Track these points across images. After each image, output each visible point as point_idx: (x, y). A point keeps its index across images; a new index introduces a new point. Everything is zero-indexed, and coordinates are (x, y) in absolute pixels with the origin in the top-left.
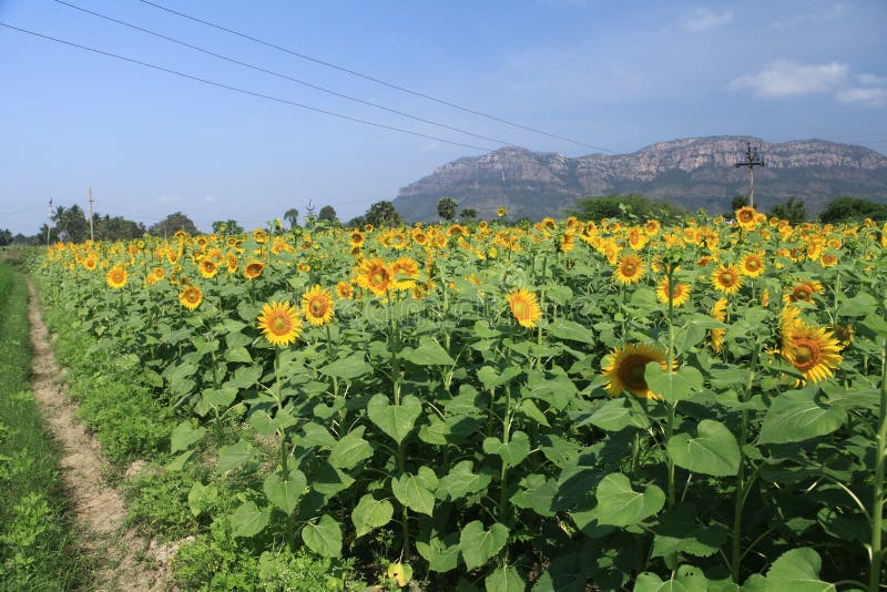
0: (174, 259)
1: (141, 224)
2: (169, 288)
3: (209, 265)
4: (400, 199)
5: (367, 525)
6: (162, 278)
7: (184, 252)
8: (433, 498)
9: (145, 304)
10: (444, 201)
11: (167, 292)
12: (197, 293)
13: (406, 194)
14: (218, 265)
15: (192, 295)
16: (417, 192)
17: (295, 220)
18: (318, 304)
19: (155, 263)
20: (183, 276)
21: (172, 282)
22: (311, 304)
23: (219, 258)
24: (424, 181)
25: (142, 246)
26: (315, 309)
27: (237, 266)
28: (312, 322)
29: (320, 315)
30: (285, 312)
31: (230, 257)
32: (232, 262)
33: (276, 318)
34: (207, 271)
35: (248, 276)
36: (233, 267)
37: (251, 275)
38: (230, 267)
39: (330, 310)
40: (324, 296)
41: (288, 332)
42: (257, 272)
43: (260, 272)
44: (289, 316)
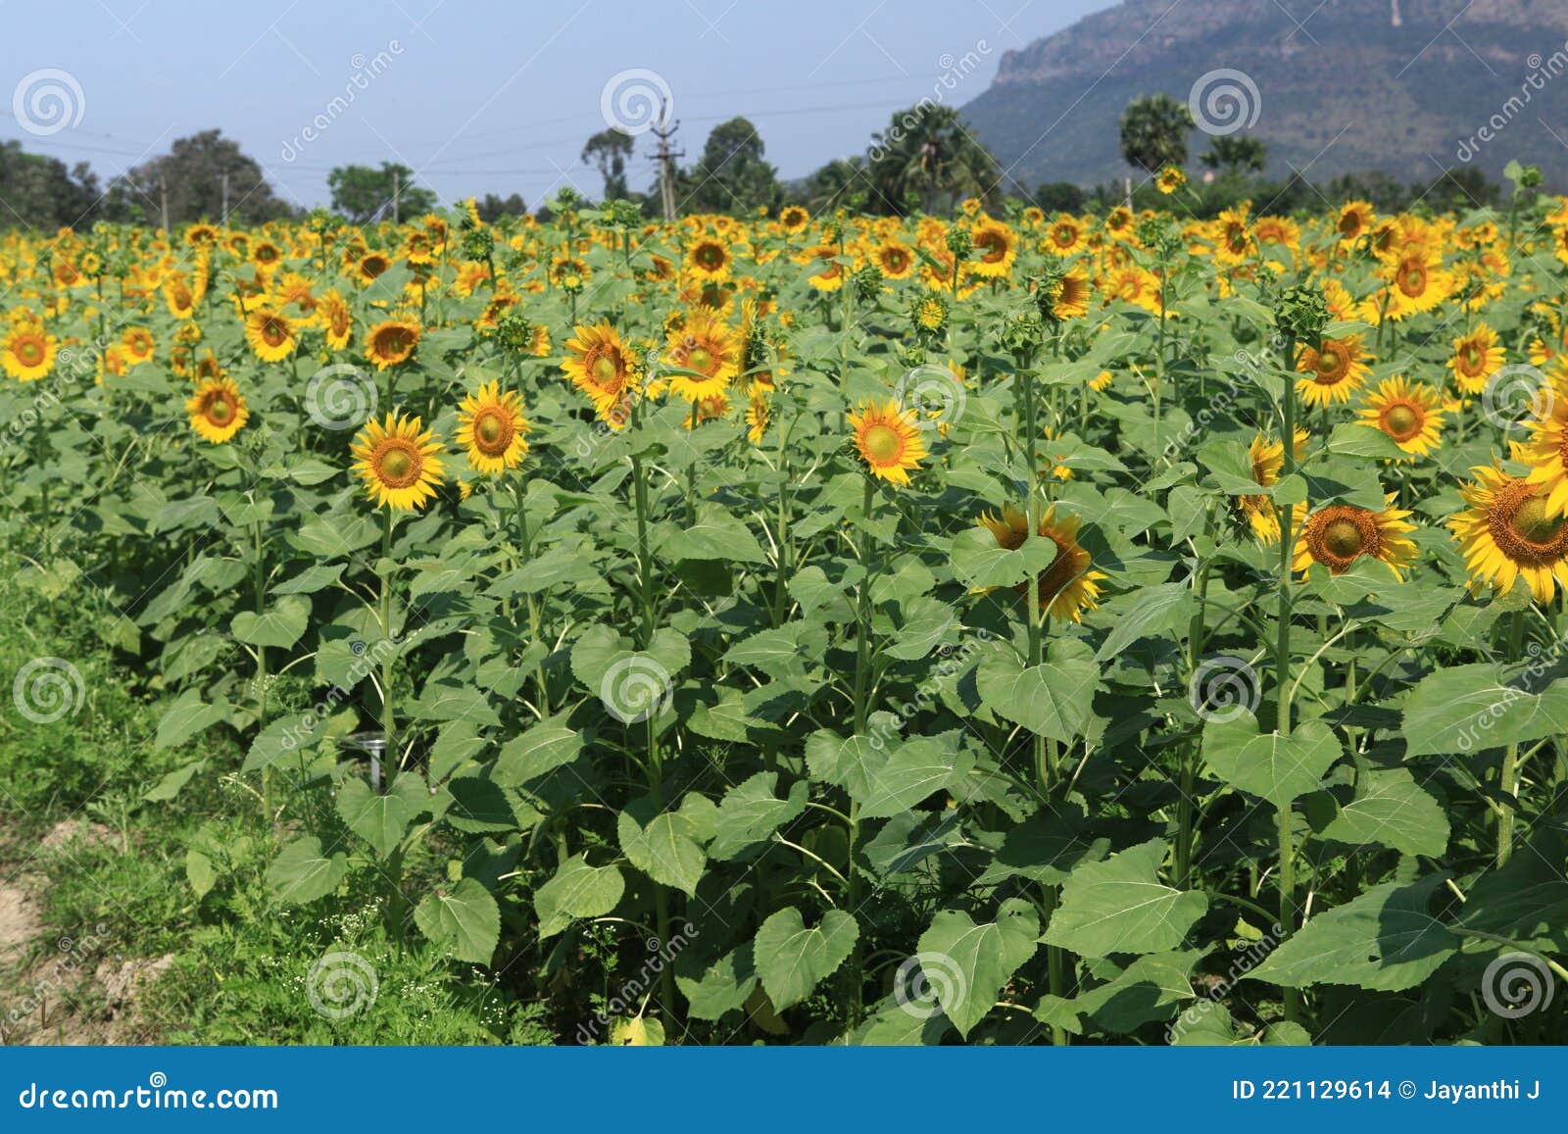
0: (183, 303)
1: (81, 168)
2: (165, 388)
3: (274, 328)
4: (997, 96)
5: (564, 914)
6: (148, 358)
7: (211, 286)
8: (702, 858)
9: (99, 429)
10: (1146, 107)
11: (162, 399)
12: (234, 402)
13: (1021, 77)
14: (299, 324)
15: (220, 406)
16: (1059, 72)
17: (618, 167)
18: (491, 424)
19: (131, 313)
20: (204, 353)
21: (177, 370)
22: (477, 425)
23: (308, 306)
24: (1092, 27)
25: (95, 268)
26: (487, 436)
27: (349, 331)
28: (480, 467)
29: (498, 452)
30: (412, 440)
31: (330, 304)
32: (336, 318)
33: (390, 450)
34: (267, 341)
35: (376, 360)
36: (340, 334)
37: (385, 357)
38: (331, 332)
39: (518, 440)
40: (505, 406)
41: (414, 484)
42: (401, 350)
43: (408, 348)
44: (420, 447)
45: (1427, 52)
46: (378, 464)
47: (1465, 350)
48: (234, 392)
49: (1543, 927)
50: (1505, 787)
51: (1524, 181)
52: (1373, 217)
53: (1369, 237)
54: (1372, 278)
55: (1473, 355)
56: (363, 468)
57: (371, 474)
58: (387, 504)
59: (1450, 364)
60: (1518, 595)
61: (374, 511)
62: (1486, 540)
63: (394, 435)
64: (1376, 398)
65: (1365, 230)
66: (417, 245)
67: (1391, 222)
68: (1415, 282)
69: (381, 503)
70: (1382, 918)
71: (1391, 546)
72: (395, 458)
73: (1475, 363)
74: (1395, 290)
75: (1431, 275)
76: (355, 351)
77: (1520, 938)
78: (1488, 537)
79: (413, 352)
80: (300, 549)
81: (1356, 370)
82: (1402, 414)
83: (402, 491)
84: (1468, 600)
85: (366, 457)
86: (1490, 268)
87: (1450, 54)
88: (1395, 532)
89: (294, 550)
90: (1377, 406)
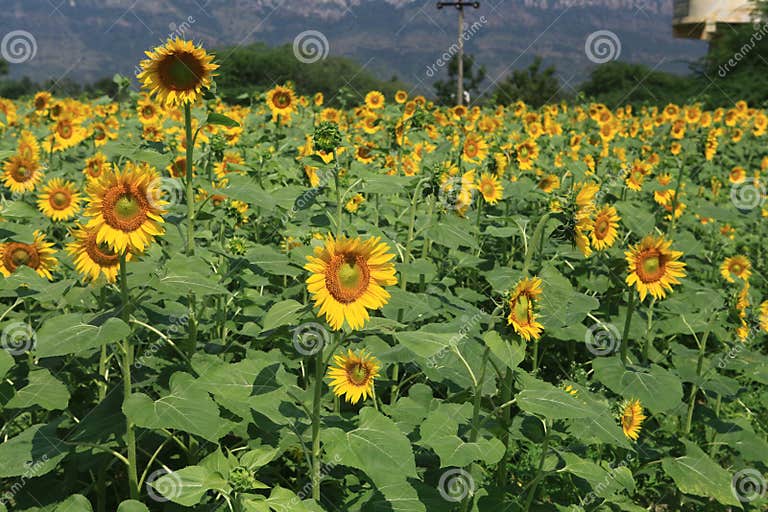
45: (89, 21)
47: (92, 165)
49: (113, 436)
50: (101, 373)
51: (123, 84)
52: (52, 100)
53: (49, 110)
54: (47, 129)
55: (96, 167)
59: (84, 171)
60: (101, 280)
62: (85, 255)
64: (46, 189)
65: (47, 106)
67: (60, 103)
68: (67, 132)
70: (33, 442)
71: (45, 261)
73: (97, 171)
74: (57, 135)
75: (74, 129)
77: (102, 442)
78: (86, 253)
81: (37, 175)
82: (60, 197)
84: (78, 284)
86: (111, 126)
87: (100, 21)
88: (47, 254)
90: (47, 193)
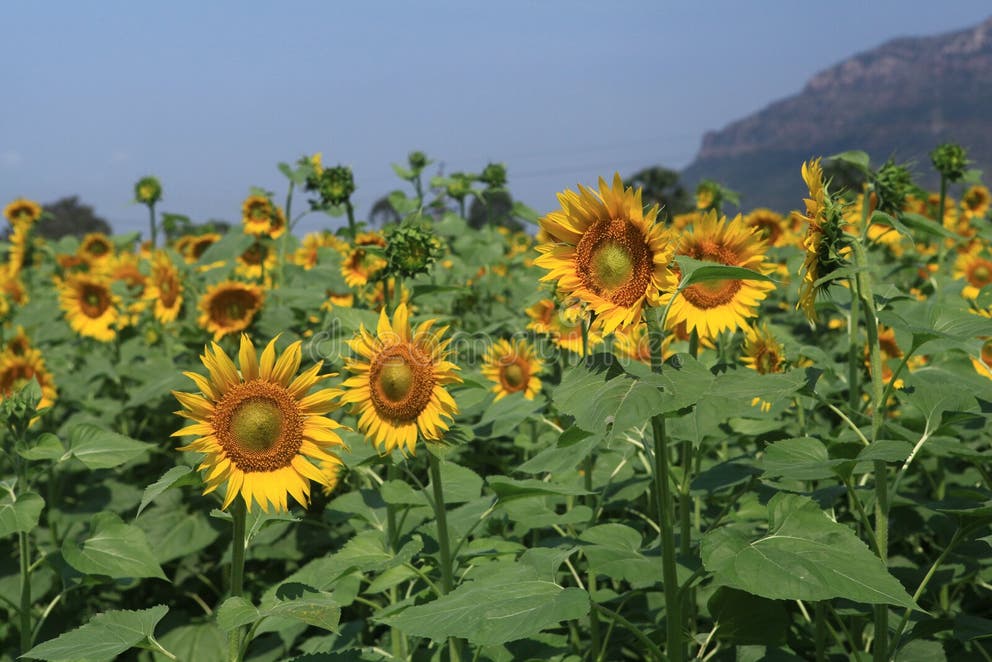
26: (392, 391)
27: (179, 300)
28: (379, 441)
29: (408, 416)
30: (285, 382)
31: (158, 271)
32: (166, 286)
33: (248, 401)
34: (85, 312)
35: (212, 328)
36: (169, 304)
37: (222, 325)
38: (159, 303)
39: (441, 393)
40: (421, 346)
41: (288, 462)
42: (242, 316)
43: (250, 314)
44: (300, 396)
46: (224, 427)
48: (39, 367)
56: (197, 432)
57: (213, 445)
58: (240, 499)
61: (215, 513)
63: (253, 374)
66: (256, 212)
69: (230, 498)
72: (255, 417)
76: (186, 323)
79: (256, 318)
80: (89, 572)
83: (267, 475)
85: (202, 415)
89: (79, 574)
